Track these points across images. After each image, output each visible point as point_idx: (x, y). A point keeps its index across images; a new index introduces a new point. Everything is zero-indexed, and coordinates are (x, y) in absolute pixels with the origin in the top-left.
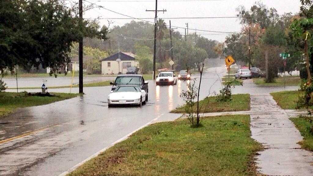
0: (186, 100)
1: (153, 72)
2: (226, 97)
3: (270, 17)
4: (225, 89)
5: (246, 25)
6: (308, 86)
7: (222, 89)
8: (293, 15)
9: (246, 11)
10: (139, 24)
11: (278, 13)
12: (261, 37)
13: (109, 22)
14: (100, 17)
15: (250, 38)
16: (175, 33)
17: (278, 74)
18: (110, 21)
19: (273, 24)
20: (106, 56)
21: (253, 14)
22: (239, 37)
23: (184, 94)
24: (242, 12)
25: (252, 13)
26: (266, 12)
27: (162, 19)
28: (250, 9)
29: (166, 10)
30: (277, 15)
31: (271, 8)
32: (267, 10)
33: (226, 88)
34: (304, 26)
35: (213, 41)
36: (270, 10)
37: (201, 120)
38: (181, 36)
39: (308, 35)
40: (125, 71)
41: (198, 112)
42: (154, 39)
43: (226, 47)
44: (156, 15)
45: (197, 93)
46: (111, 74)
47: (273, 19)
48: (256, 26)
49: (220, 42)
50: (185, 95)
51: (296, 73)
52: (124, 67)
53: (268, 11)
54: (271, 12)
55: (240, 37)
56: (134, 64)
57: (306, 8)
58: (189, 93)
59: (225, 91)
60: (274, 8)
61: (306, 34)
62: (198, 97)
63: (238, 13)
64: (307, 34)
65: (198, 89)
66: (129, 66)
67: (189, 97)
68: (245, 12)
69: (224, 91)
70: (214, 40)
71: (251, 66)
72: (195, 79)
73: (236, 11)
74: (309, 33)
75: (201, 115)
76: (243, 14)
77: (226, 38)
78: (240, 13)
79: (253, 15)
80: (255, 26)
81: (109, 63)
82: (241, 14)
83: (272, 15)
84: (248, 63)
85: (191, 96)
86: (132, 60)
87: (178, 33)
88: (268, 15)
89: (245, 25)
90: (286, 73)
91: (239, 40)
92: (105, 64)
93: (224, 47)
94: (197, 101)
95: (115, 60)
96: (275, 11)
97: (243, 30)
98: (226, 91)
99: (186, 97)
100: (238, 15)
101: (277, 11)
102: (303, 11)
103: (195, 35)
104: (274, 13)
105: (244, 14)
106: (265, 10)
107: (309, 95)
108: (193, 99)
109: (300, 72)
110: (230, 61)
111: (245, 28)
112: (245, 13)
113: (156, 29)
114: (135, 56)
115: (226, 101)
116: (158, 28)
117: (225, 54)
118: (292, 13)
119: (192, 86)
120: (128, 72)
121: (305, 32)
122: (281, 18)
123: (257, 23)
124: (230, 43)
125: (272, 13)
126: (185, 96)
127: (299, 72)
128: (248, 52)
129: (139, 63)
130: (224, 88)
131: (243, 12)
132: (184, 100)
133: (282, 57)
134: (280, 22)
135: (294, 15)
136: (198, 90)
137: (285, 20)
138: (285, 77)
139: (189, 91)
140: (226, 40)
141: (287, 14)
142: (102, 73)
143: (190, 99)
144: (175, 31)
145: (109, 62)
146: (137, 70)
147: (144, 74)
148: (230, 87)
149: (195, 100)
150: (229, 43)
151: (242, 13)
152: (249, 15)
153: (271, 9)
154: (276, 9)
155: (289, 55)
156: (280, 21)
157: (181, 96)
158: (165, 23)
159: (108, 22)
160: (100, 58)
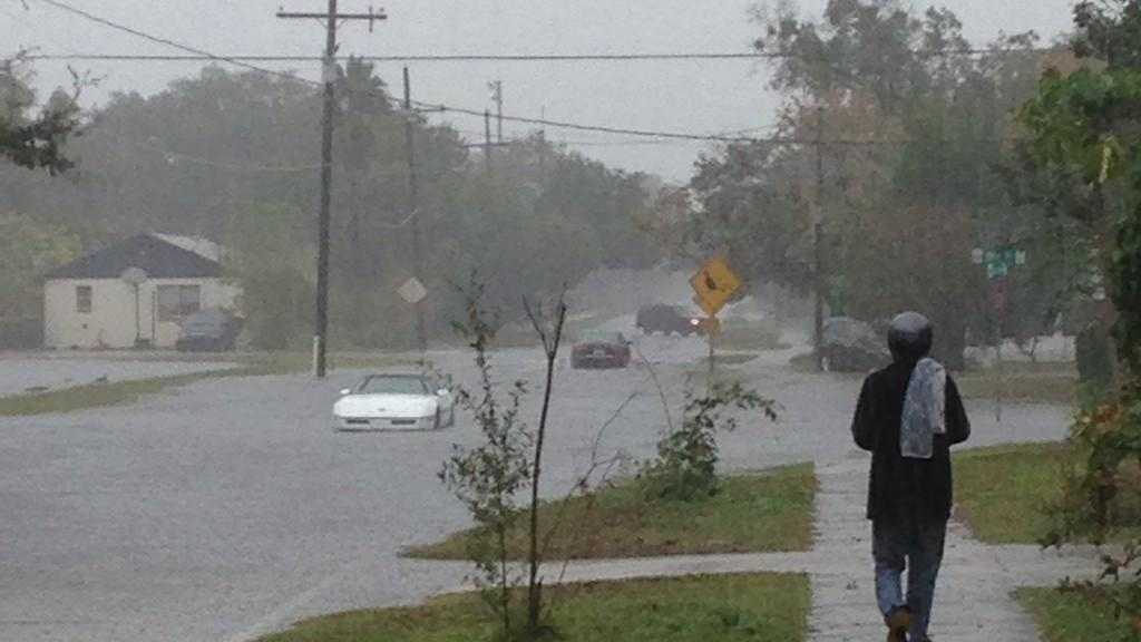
0: (473, 495)
1: (316, 338)
2: (688, 477)
3: (924, 56)
4: (685, 433)
5: (802, 96)
6: (1100, 426)
7: (668, 436)
8: (1044, 43)
9: (801, 19)
10: (248, 86)
11: (965, 34)
12: (877, 159)
13: (76, 76)
14: (31, 49)
15: (819, 164)
16: (432, 130)
17: (968, 351)
18: (81, 72)
19: (939, 89)
20: (65, 252)
21: (835, 38)
22: (764, 158)
23: (462, 466)
24: (783, 24)
25: (834, 33)
26: (903, 28)
27: (365, 62)
28: (822, 13)
29: (382, 10)
30: (964, 47)
31: (932, 8)
32: (910, 16)
33: (688, 430)
34: (1090, 108)
35: (630, 176)
36: (923, 18)
37: (549, 601)
38: (464, 152)
39: (1114, 154)
40: (169, 332)
41: (534, 559)
42: (320, 165)
43: (698, 207)
44: (331, 36)
45: (531, 459)
46: (93, 349)
47: (943, 67)
48: (852, 102)
49: (667, 180)
50: (464, 469)
51: (1057, 347)
52: (164, 314)
53: (916, 25)
54: (931, 31)
55: (771, 159)
56: (218, 295)
57: (1105, 14)
58: (486, 459)
59: (685, 444)
60: (943, 9)
61: (1101, 152)
62: (531, 480)
63: (762, 34)
64: (1107, 152)
65: (536, 438)
66: (190, 308)
67: (486, 481)
68: (798, 27)
69: (678, 444)
70: (636, 173)
71: (826, 309)
72: (518, 385)
73: (751, 21)
74: (1116, 144)
75: (549, 573)
76: (784, 35)
77: (696, 164)
78: (772, 31)
79: (835, 43)
80: (845, 102)
81: (84, 292)
82: (775, 38)
83: (935, 42)
84: (813, 294)
85: (499, 474)
86: (206, 275)
87: (447, 132)
88: (916, 43)
89: (798, 92)
90: (1008, 348)
91: (765, 171)
92: (61, 295)
93: (688, 212)
94: (530, 501)
95: (117, 276)
96: (952, 25)
97: (786, 122)
98: (687, 448)
99: (474, 480)
100: (759, 45)
101: (959, 25)
102: (1091, 27)
103: (539, 143)
104: (947, 35)
105: (793, 38)
106: (900, 16)
107: (1107, 475)
108: (510, 491)
109: (1077, 341)
110: (718, 284)
111: (795, 108)
112: (797, 32)
113: (330, 109)
114: (224, 251)
115: (687, 499)
116: (344, 105)
117: (692, 248)
118: (1037, 38)
119: (501, 423)
120: (184, 335)
121: (1094, 140)
122: (983, 62)
123: (859, 87)
124: (718, 189)
125: (937, 31)
126: (468, 479)
127: (1071, 340)
128: (810, 237)
129: (241, 291)
130: (681, 430)
131: (788, 26)
132: (460, 497)
133: (984, 265)
134: (975, 81)
135: (1050, 45)
136: (534, 448)
137: (1006, 72)
138: (1001, 366)
139: (489, 450)
140: (694, 172)
141: (1012, 40)
142: (47, 343)
143: (493, 491)
144: (435, 120)
145: (84, 282)
146: (232, 326)
147: (267, 347)
148: (710, 425)
149: (521, 499)
150: (711, 191)
151: (778, 29)
152: (819, 43)
153: (931, 13)
154: (954, 11)
155: (1020, 257)
156: (976, 73)
157: (447, 475)
158: (377, 81)
159: (71, 76)
160: (37, 262)
